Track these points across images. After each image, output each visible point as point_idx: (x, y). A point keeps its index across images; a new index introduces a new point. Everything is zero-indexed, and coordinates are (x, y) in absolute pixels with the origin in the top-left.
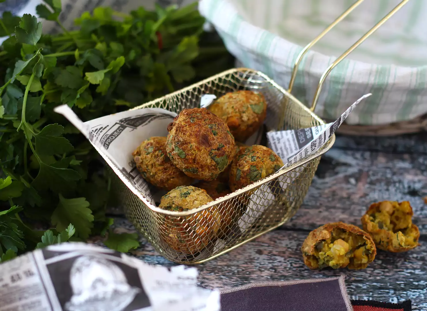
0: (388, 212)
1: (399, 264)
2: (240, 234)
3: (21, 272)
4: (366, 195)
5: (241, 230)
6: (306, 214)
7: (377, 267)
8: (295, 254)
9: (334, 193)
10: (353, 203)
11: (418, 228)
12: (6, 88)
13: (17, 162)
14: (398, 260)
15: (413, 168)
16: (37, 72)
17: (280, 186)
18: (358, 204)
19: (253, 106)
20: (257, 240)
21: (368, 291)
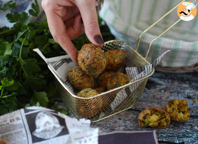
0: (177, 104)
1: (180, 127)
2: (111, 110)
3: (14, 118)
4: (168, 97)
5: (112, 108)
6: (141, 104)
7: (171, 128)
8: (135, 120)
9: (154, 96)
10: (162, 101)
11: (189, 112)
12: (14, 44)
13: (17, 75)
14: (180, 125)
15: (190, 87)
16: (27, 37)
17: (129, 90)
18: (164, 101)
19: (120, 56)
20: (119, 114)
21: (166, 137)
